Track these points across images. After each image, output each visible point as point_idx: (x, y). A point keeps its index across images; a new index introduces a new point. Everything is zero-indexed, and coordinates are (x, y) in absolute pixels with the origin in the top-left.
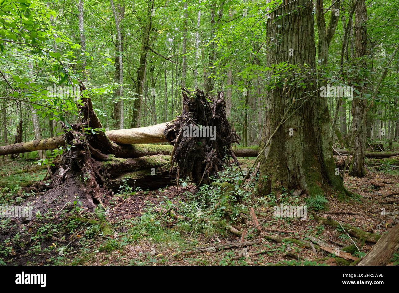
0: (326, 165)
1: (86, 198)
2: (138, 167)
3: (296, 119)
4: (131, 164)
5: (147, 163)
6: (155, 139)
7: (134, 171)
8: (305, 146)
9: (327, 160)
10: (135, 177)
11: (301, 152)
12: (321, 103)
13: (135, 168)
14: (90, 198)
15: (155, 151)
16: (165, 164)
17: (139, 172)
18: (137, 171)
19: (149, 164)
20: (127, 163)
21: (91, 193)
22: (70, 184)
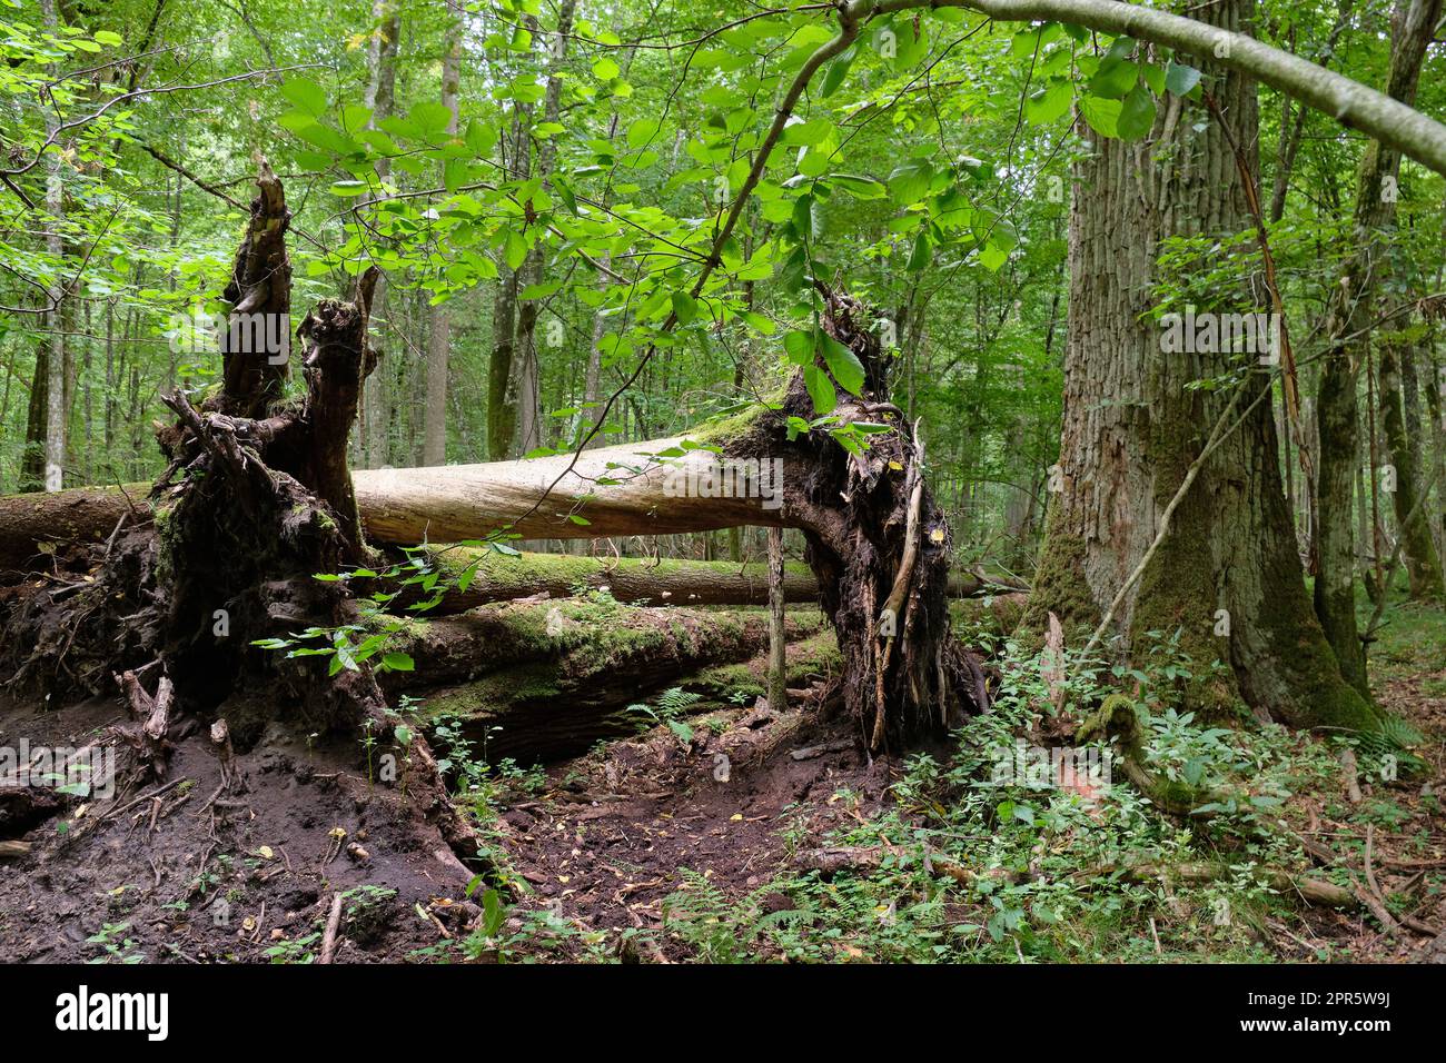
0: (1332, 614)
1: (416, 845)
2: (483, 658)
3: (1240, 444)
4: (456, 646)
5: (519, 635)
6: (607, 517)
7: (464, 679)
8: (1271, 545)
9: (1336, 593)
10: (475, 711)
11: (1254, 566)
12: (1342, 386)
13: (470, 666)
14: (439, 847)
15: (513, 580)
16: (585, 641)
17: (487, 686)
18: (478, 677)
19: (529, 640)
20: (439, 641)
21: (433, 813)
22: (247, 776)
